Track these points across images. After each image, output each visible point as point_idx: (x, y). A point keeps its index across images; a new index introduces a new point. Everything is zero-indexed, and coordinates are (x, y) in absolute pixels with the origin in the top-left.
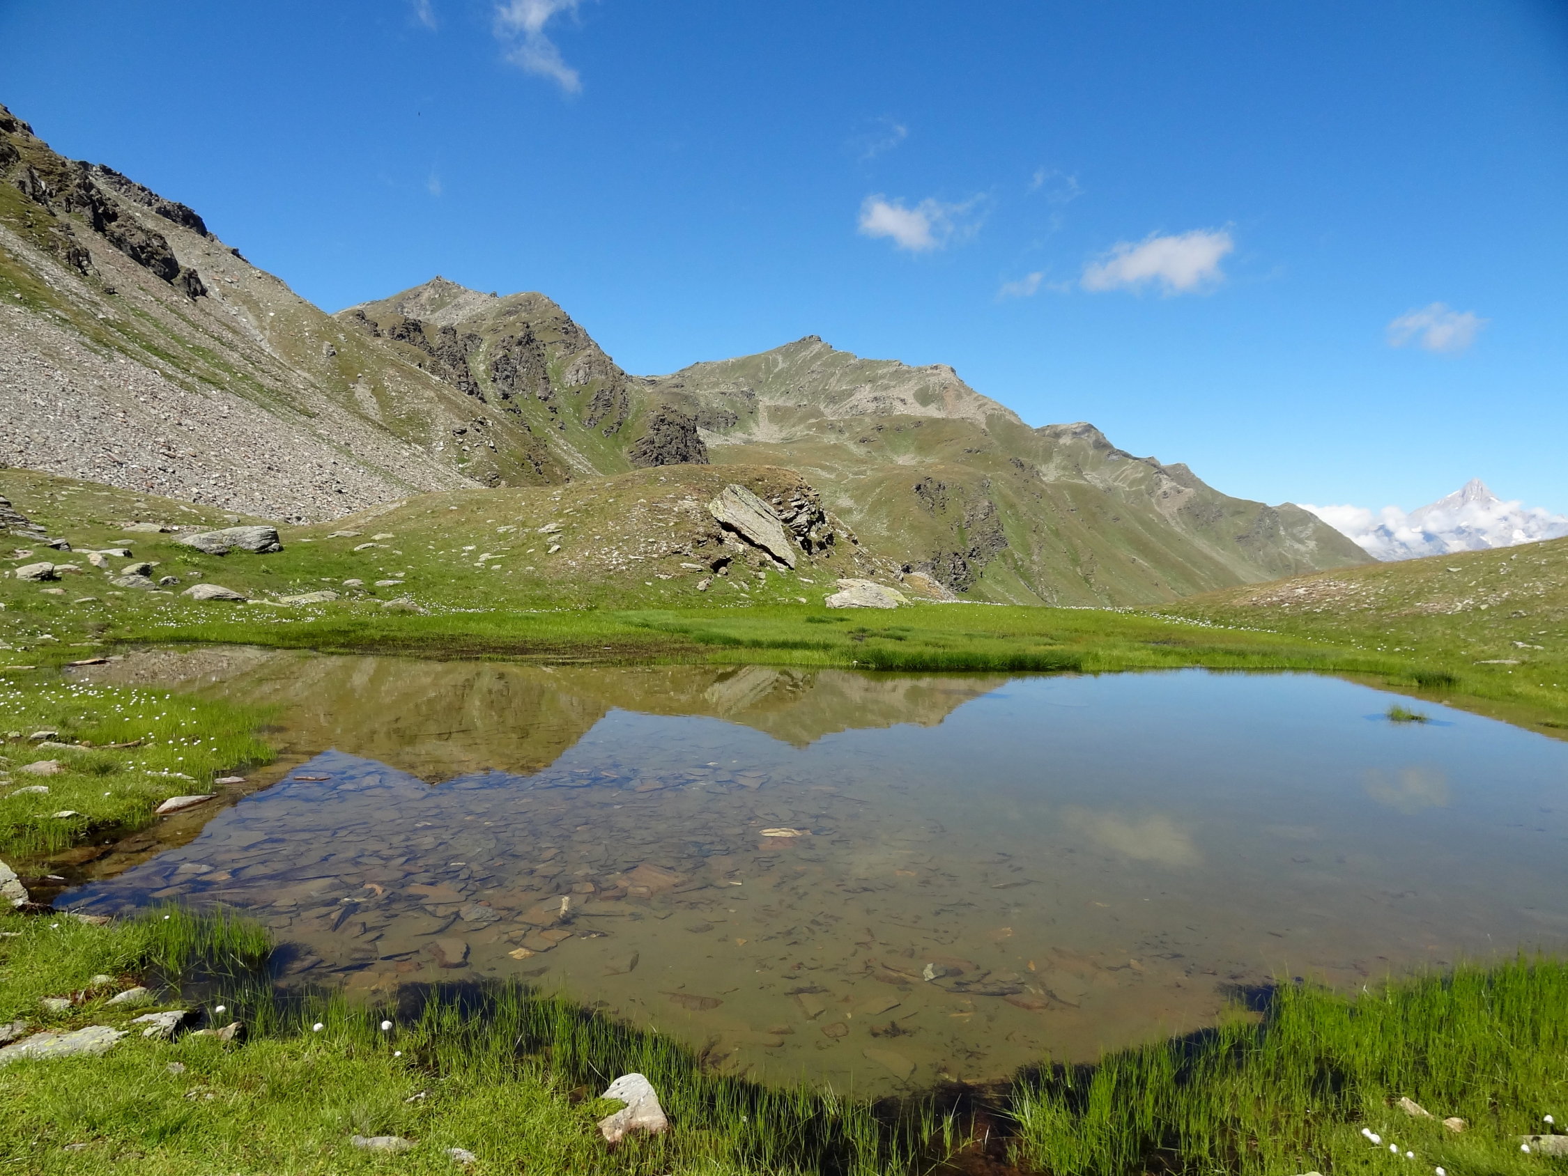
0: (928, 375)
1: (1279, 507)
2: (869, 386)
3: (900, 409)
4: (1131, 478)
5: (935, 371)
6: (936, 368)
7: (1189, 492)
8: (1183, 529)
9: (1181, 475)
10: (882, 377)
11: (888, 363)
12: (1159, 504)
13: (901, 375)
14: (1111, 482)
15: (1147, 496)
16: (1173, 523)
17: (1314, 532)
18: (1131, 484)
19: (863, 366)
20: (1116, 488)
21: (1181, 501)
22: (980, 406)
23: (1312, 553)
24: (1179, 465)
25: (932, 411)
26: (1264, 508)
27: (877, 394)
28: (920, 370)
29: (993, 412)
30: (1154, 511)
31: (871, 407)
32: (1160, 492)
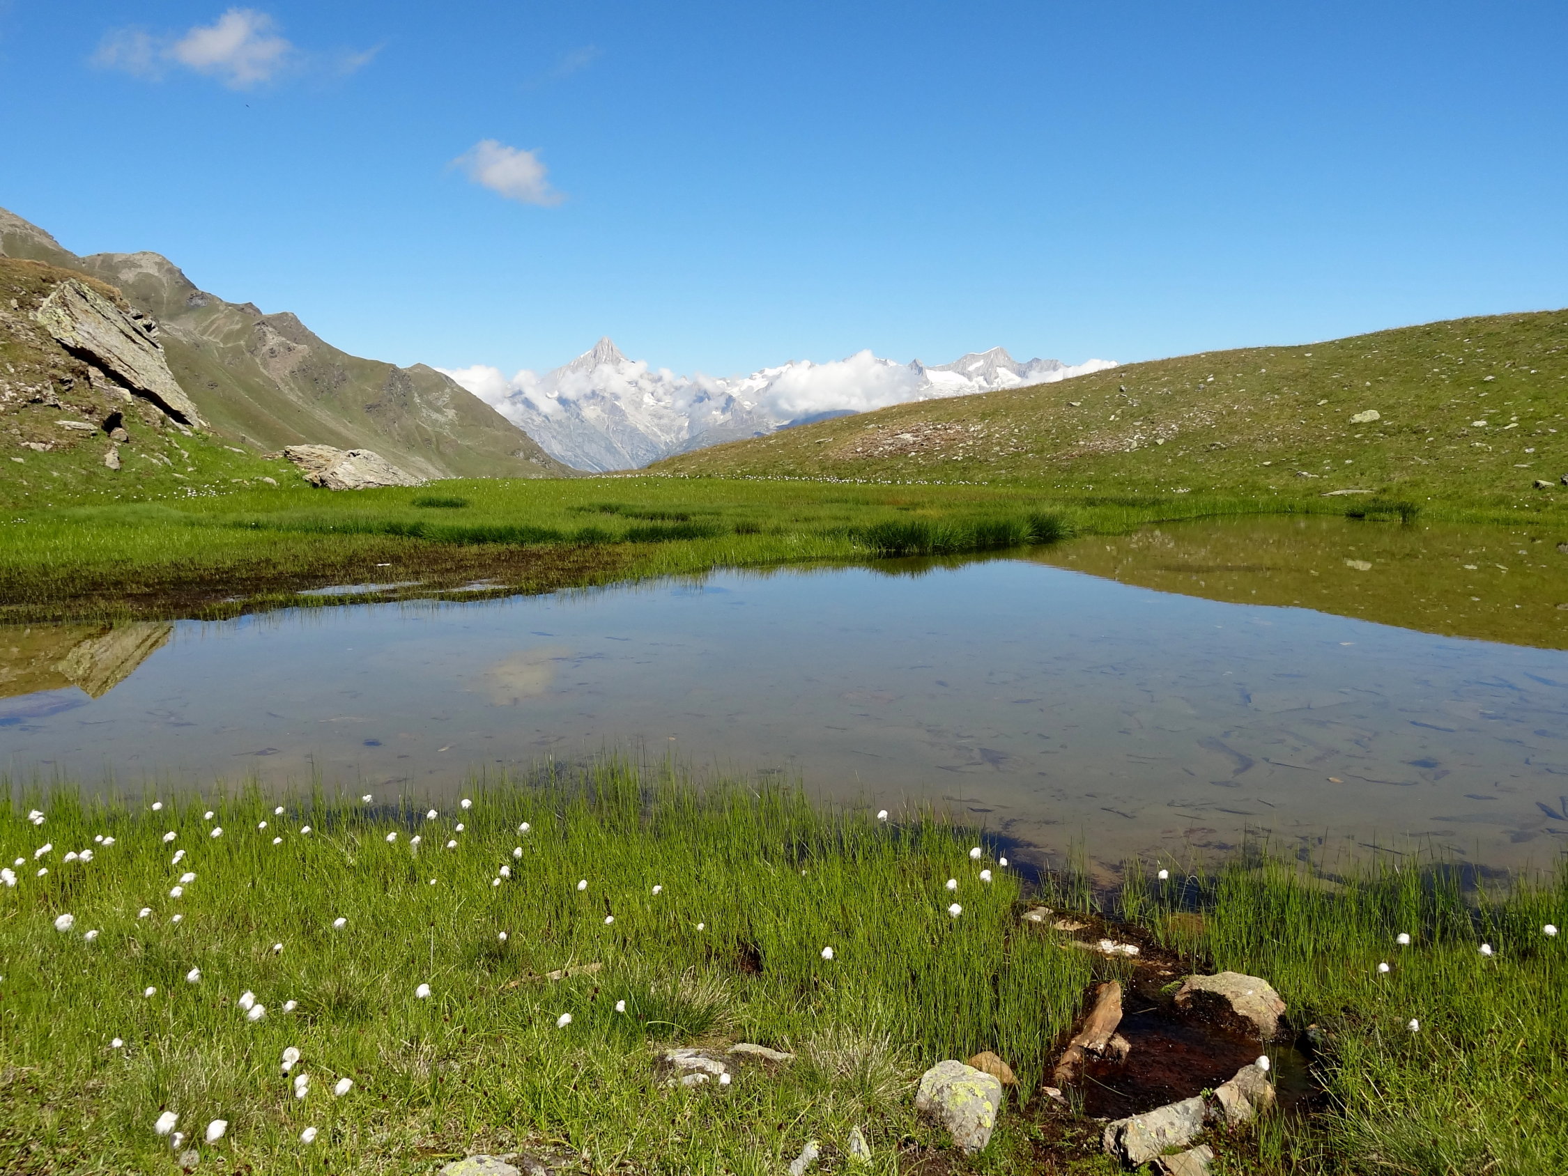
1: (410, 369)
4: (226, 329)
7: (303, 349)
8: (299, 397)
9: (288, 326)
12: (266, 365)
14: (198, 336)
15: (248, 355)
16: (285, 389)
17: (452, 398)
18: (228, 337)
20: (206, 343)
21: (293, 361)
23: (452, 424)
24: (286, 314)
26: (394, 369)
30: (260, 375)
32: (265, 349)
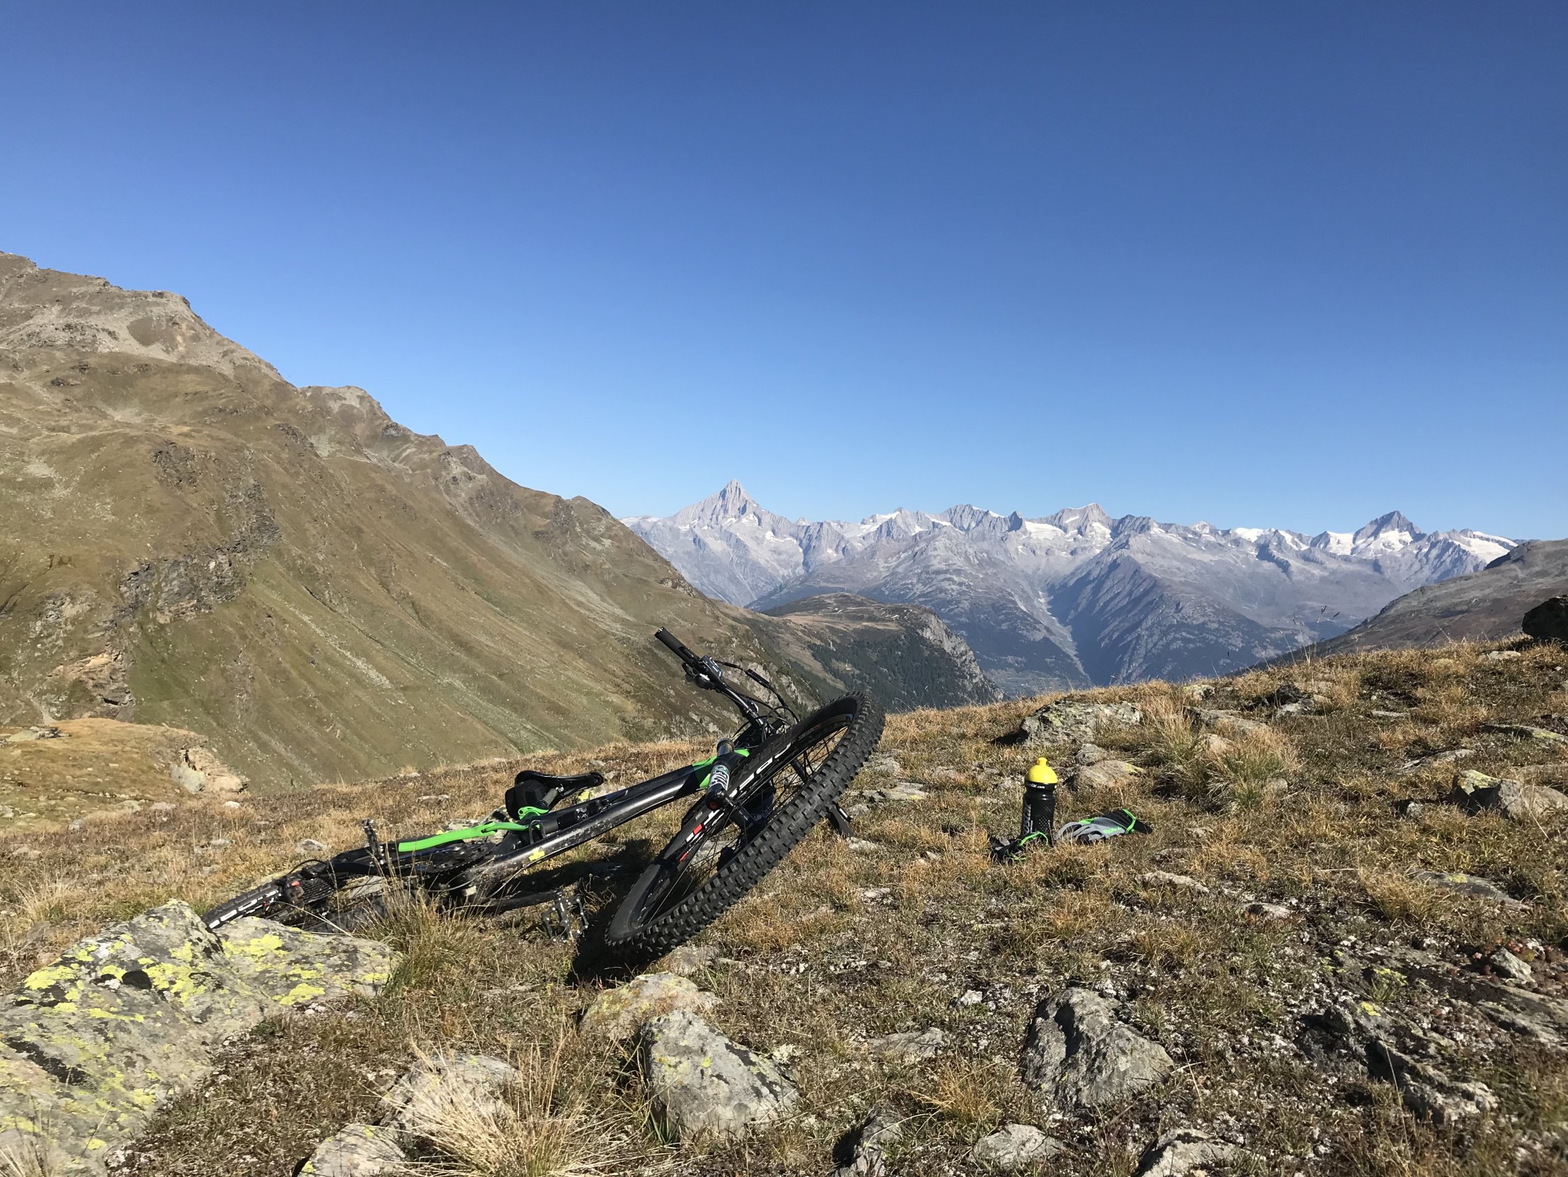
0: (149, 304)
1: (572, 501)
2: (56, 309)
3: (106, 345)
4: (415, 458)
5: (159, 300)
6: (161, 295)
7: (481, 478)
8: (477, 522)
9: (467, 456)
10: (77, 298)
11: (87, 280)
13: (108, 299)
14: (390, 463)
16: (466, 516)
17: (608, 528)
19: (45, 277)
20: (397, 469)
21: (474, 490)
22: (225, 354)
23: (608, 553)
24: (466, 446)
25: (155, 352)
26: (559, 501)
27: (72, 320)
28: (136, 295)
29: (243, 362)
31: (62, 337)
